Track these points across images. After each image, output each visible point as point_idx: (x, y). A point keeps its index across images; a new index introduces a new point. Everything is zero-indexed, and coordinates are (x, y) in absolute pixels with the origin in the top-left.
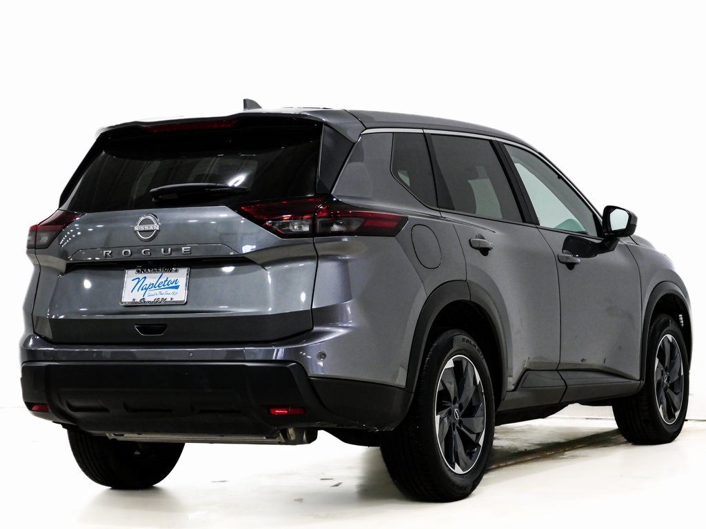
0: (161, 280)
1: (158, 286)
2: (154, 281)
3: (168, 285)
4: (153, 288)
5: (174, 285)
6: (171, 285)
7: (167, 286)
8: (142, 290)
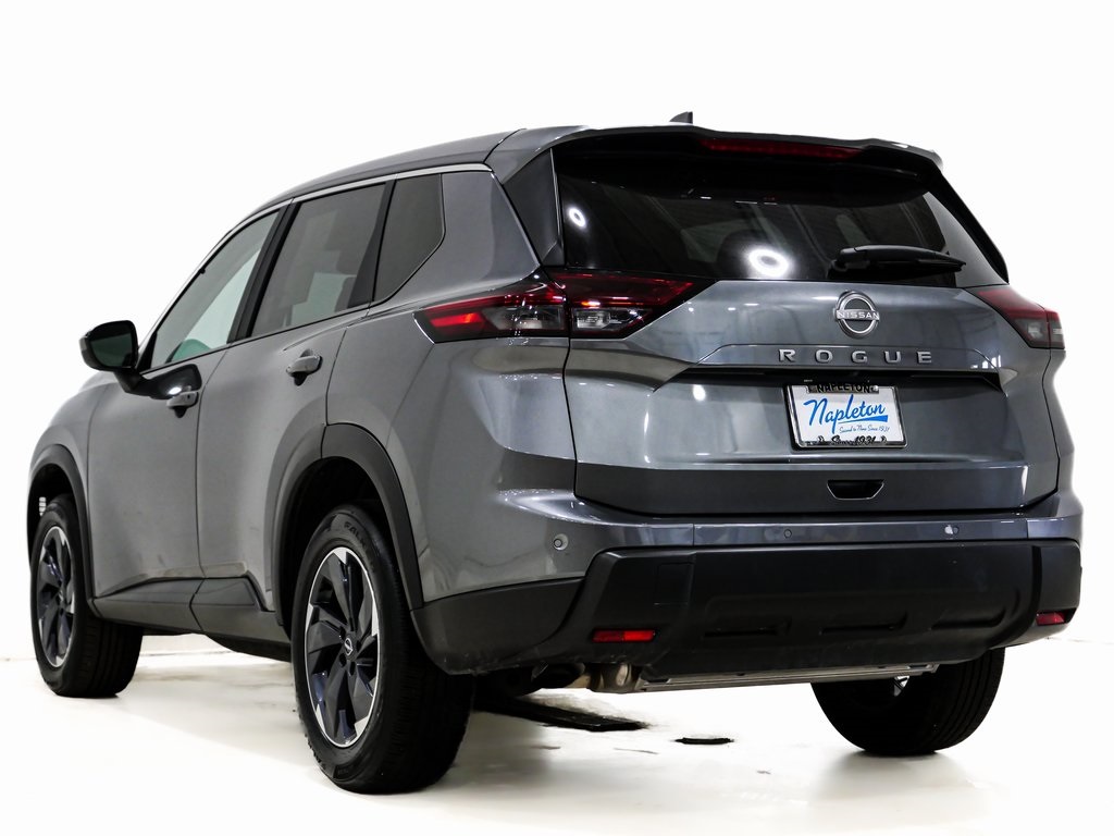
0: (853, 406)
1: (853, 415)
2: (843, 407)
3: (867, 413)
4: (845, 419)
5: (878, 414)
6: (873, 415)
7: (867, 416)
8: (827, 421)
